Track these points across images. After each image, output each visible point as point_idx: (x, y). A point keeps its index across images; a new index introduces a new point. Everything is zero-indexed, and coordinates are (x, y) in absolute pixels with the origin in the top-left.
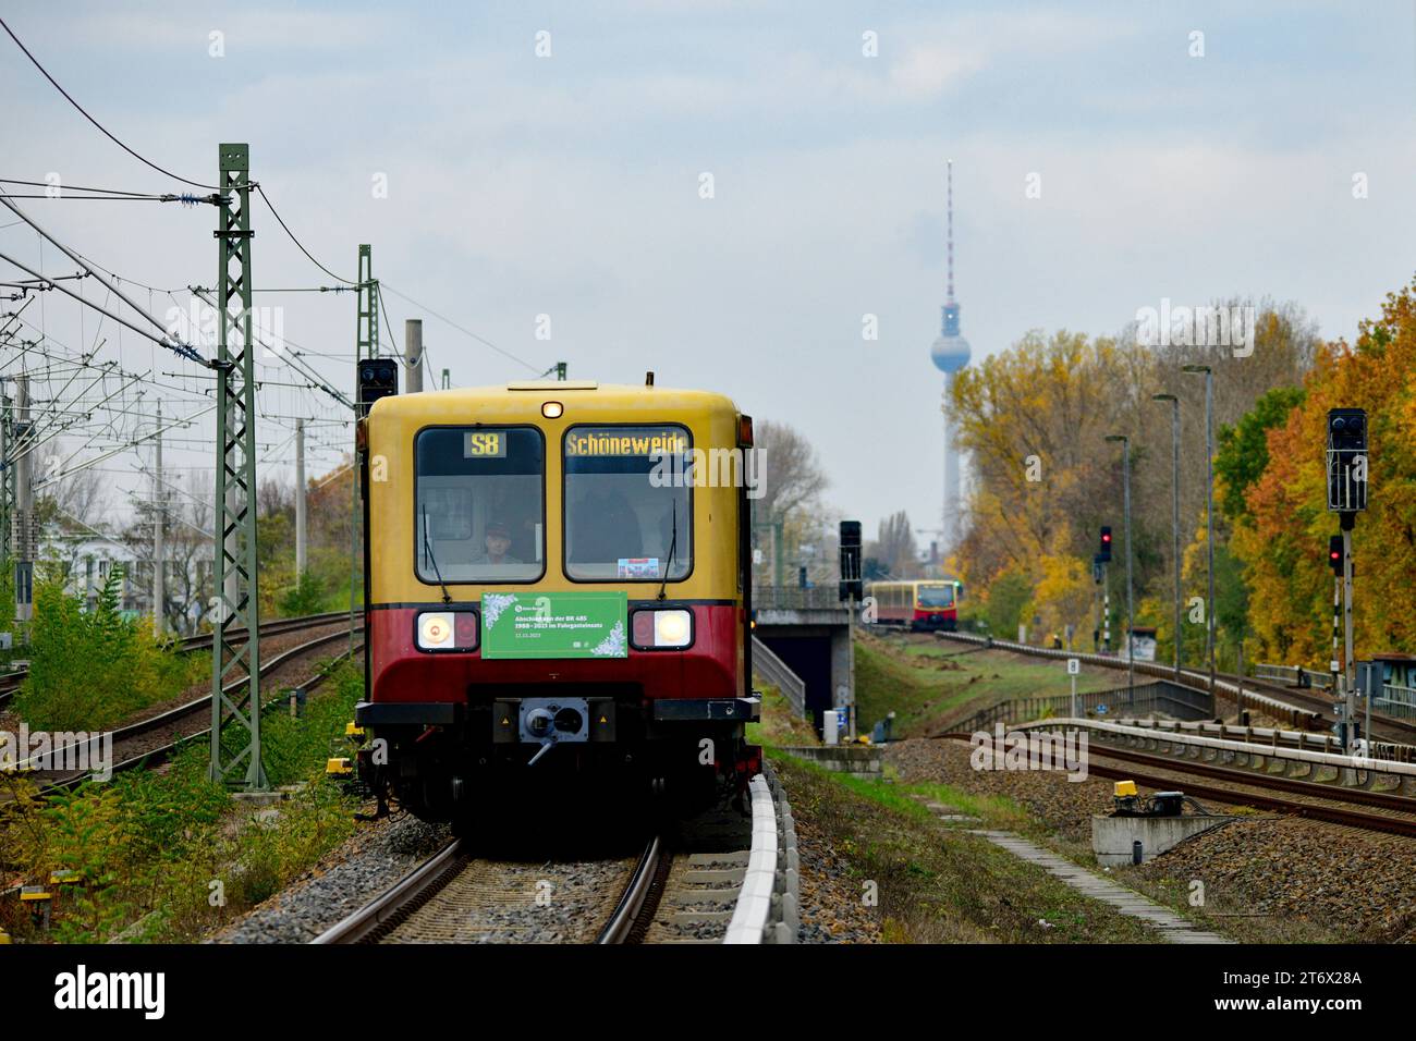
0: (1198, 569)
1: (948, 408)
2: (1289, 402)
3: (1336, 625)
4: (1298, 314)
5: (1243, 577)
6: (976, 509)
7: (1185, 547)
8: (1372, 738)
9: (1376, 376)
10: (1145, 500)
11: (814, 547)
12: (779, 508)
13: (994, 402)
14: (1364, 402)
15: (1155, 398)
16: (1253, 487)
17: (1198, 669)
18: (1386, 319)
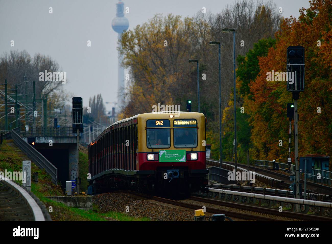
0: (229, 118)
1: (119, 48)
2: (269, 45)
3: (290, 142)
4: (273, 6)
5: (249, 121)
6: (132, 93)
7: (224, 108)
8: (307, 191)
9: (309, 32)
10: (206, 88)
11: (61, 110)
12: (45, 92)
13: (140, 46)
14: (303, 44)
15: (210, 43)
16: (253, 82)
17: (229, 162)
18: (311, 7)
